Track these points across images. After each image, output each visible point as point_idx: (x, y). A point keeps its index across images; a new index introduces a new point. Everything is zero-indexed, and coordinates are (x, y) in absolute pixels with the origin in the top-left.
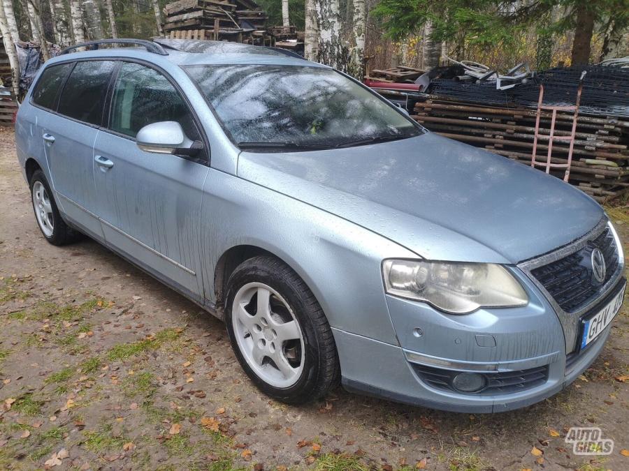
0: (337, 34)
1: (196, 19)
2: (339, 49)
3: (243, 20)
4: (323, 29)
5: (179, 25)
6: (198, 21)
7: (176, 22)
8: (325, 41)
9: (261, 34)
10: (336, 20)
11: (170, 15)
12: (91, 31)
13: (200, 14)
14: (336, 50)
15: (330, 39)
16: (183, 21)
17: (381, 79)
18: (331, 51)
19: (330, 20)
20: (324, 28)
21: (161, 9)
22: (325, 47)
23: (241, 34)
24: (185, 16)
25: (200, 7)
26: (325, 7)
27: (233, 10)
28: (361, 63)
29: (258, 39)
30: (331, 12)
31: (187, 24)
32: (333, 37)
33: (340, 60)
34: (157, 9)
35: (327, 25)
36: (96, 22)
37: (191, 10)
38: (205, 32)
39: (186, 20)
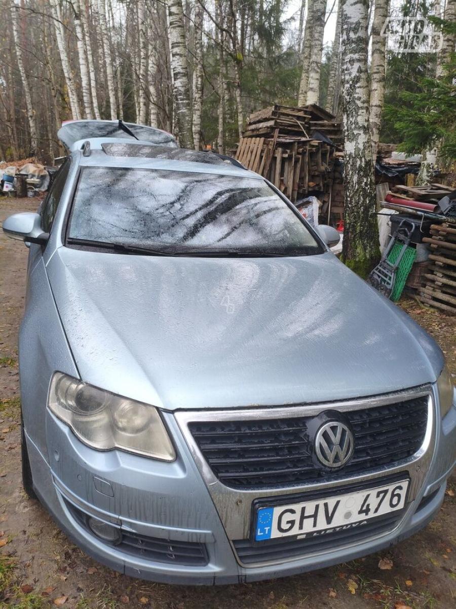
0: (361, 146)
1: (267, 127)
2: (361, 161)
3: (315, 130)
4: (347, 141)
5: (255, 133)
6: (269, 130)
7: (253, 130)
8: (348, 153)
9: (317, 144)
10: (362, 132)
11: (250, 124)
12: (181, 135)
13: (271, 123)
14: (359, 163)
15: (353, 151)
16: (258, 130)
17: (403, 196)
18: (353, 163)
19: (356, 132)
20: (348, 139)
21: (244, 117)
22: (348, 159)
23: (296, 144)
24: (261, 125)
25: (273, 117)
26: (351, 119)
27: (306, 121)
28: (428, 179)
29: (314, 149)
30: (357, 123)
31: (261, 132)
32: (357, 149)
33: (362, 173)
34: (240, 118)
35: (351, 137)
36: (186, 128)
37: (266, 120)
38: (265, 141)
39: (260, 128)
